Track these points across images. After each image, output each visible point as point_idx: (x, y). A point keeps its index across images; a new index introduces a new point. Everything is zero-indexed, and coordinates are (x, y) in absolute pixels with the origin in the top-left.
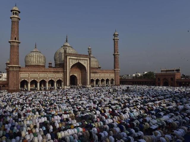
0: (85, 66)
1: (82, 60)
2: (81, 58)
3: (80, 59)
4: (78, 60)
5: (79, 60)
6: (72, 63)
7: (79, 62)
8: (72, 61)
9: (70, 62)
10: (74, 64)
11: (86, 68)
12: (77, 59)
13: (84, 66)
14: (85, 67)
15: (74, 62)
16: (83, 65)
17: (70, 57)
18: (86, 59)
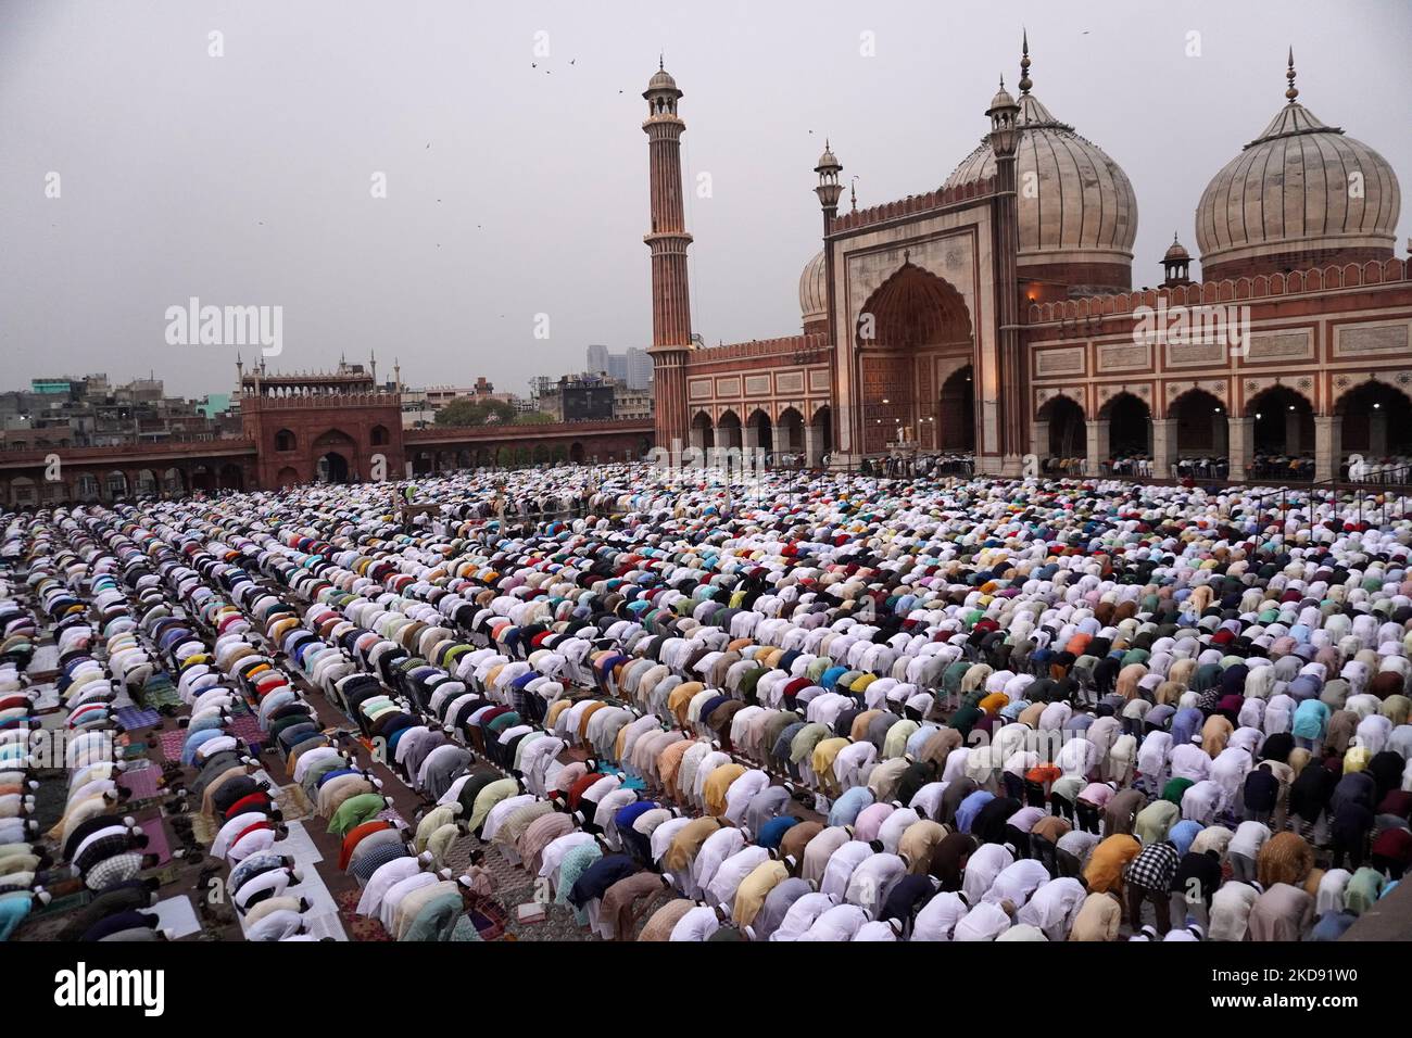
0: (959, 290)
1: (935, 237)
2: (925, 228)
3: (917, 241)
4: (901, 253)
5: (912, 250)
6: (867, 283)
7: (908, 265)
8: (863, 270)
9: (854, 275)
10: (877, 285)
11: (969, 302)
12: (890, 247)
13: (951, 287)
14: (960, 298)
15: (875, 275)
16: (942, 281)
17: (847, 241)
18: (963, 219)
